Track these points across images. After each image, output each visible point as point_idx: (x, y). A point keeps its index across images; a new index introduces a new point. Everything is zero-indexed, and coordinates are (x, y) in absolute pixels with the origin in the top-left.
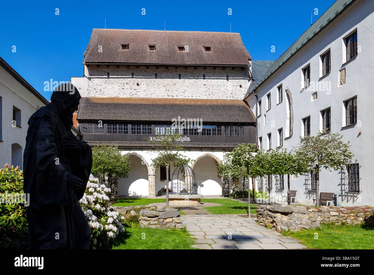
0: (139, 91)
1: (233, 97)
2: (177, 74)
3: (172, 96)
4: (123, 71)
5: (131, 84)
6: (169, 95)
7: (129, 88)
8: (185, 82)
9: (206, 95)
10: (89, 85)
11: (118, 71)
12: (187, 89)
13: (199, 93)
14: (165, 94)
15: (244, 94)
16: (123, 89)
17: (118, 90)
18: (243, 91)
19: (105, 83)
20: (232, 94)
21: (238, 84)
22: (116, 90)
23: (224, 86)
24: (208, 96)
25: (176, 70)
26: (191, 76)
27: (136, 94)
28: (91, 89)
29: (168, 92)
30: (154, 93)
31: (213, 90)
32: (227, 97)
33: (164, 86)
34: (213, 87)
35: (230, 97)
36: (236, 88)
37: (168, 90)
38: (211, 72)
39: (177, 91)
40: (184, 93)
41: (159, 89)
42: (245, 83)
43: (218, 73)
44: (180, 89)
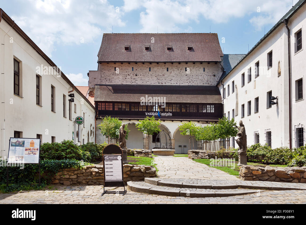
0: (137, 80)
1: (208, 84)
2: (166, 68)
3: (162, 83)
4: (126, 66)
5: (132, 75)
6: (160, 82)
7: (130, 78)
8: (171, 73)
9: (188, 82)
10: (101, 76)
11: (122, 66)
12: (173, 78)
13: (182, 81)
14: (157, 82)
15: (217, 81)
16: (126, 78)
17: (122, 79)
18: (216, 79)
19: (113, 74)
20: (207, 81)
21: (212, 74)
22: (121, 79)
23: (201, 76)
24: (189, 83)
25: (165, 65)
26: (176, 69)
27: (135, 82)
28: (103, 79)
29: (159, 81)
30: (148, 81)
31: (192, 79)
32: (204, 84)
33: (156, 76)
34: (193, 77)
35: (206, 83)
36: (211, 77)
37: (159, 79)
38: (191, 66)
39: (166, 79)
40: (171, 81)
41: (152, 78)
42: (218, 74)
43: (197, 67)
44: (168, 78)
